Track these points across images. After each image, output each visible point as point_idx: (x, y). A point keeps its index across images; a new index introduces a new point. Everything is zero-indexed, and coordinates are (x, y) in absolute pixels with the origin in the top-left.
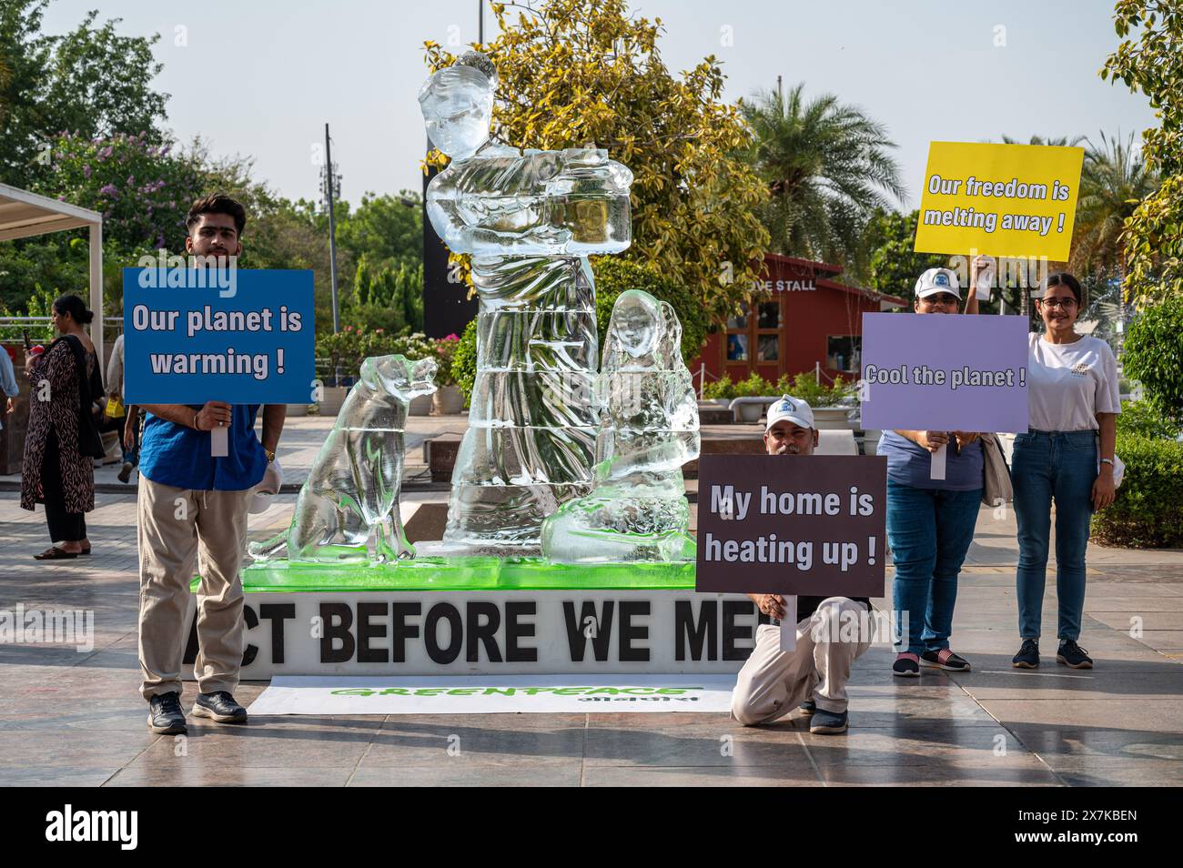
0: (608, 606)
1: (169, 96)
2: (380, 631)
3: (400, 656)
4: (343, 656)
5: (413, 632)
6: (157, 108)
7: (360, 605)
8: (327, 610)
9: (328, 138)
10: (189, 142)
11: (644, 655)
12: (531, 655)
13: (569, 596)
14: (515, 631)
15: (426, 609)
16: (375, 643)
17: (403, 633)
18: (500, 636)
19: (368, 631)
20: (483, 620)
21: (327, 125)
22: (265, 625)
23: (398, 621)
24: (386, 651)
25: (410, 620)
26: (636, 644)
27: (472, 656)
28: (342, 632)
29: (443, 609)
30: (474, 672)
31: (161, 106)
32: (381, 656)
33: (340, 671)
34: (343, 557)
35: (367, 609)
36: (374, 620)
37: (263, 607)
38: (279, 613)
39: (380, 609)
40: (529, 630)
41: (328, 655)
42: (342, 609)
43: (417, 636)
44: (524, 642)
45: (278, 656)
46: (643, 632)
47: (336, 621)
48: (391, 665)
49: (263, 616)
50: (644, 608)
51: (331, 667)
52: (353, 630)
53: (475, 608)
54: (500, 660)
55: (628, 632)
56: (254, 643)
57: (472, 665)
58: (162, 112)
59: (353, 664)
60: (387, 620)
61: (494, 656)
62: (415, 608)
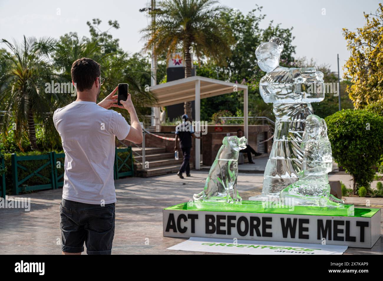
0: (295, 220)
1: (296, 46)
2: (223, 224)
3: (229, 233)
4: (212, 232)
5: (233, 225)
6: (293, 50)
7: (217, 216)
8: (208, 217)
9: (338, 59)
10: (309, 61)
11: (307, 237)
12: (270, 235)
13: (282, 216)
14: (265, 227)
15: (237, 218)
16: (222, 228)
17: (230, 225)
18: (260, 228)
19: (220, 224)
20: (255, 223)
21: (338, 55)
22: (189, 221)
23: (229, 222)
24: (225, 231)
25: (233, 221)
26: (304, 233)
27: (252, 234)
28: (212, 224)
29: (243, 219)
30: (252, 239)
31: (294, 49)
32: (223, 232)
33: (211, 237)
34: (217, 200)
35: (220, 217)
36: (222, 221)
37: (189, 215)
38: (194, 217)
39: (223, 217)
40: (270, 227)
41: (208, 231)
42: (212, 217)
43: (235, 227)
44: (268, 230)
45: (193, 231)
46: (307, 229)
47: (210, 220)
48: (227, 236)
49: (188, 218)
50: (307, 221)
51: (209, 235)
52: (215, 223)
53: (253, 219)
54: (260, 236)
55: (302, 229)
56: (186, 226)
57: (252, 237)
58: (294, 52)
59: (215, 234)
60: (226, 221)
61: (259, 234)
62: (234, 218)
